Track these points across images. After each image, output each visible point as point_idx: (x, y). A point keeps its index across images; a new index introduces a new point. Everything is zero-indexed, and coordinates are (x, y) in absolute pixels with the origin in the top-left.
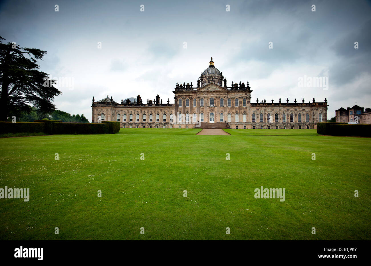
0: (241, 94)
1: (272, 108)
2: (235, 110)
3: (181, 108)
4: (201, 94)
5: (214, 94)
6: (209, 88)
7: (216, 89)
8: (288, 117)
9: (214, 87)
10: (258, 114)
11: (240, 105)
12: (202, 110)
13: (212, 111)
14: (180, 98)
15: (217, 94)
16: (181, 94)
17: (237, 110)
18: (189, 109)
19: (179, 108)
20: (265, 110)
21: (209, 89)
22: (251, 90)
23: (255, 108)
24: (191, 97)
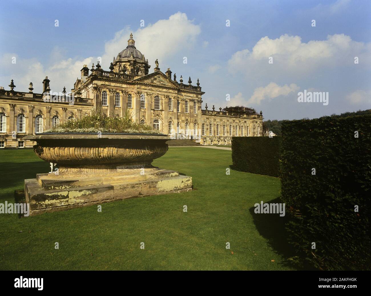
0: (192, 95)
1: (221, 117)
2: (185, 118)
3: (106, 108)
4: (143, 87)
5: (160, 89)
6: (155, 79)
7: (164, 83)
8: (234, 130)
9: (162, 78)
10: (207, 125)
11: (190, 111)
12: (142, 114)
13: (157, 116)
14: (105, 90)
15: (165, 90)
16: (107, 83)
17: (187, 118)
18: (120, 111)
19: (104, 108)
20: (215, 120)
21: (155, 81)
22: (202, 91)
23: (204, 116)
24: (124, 89)
